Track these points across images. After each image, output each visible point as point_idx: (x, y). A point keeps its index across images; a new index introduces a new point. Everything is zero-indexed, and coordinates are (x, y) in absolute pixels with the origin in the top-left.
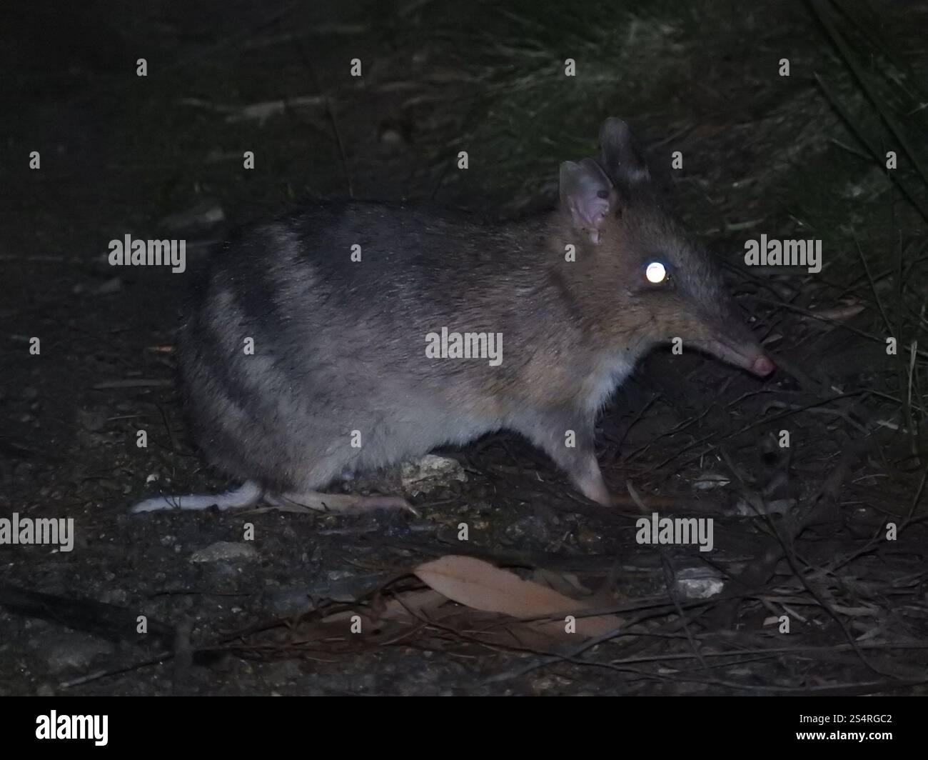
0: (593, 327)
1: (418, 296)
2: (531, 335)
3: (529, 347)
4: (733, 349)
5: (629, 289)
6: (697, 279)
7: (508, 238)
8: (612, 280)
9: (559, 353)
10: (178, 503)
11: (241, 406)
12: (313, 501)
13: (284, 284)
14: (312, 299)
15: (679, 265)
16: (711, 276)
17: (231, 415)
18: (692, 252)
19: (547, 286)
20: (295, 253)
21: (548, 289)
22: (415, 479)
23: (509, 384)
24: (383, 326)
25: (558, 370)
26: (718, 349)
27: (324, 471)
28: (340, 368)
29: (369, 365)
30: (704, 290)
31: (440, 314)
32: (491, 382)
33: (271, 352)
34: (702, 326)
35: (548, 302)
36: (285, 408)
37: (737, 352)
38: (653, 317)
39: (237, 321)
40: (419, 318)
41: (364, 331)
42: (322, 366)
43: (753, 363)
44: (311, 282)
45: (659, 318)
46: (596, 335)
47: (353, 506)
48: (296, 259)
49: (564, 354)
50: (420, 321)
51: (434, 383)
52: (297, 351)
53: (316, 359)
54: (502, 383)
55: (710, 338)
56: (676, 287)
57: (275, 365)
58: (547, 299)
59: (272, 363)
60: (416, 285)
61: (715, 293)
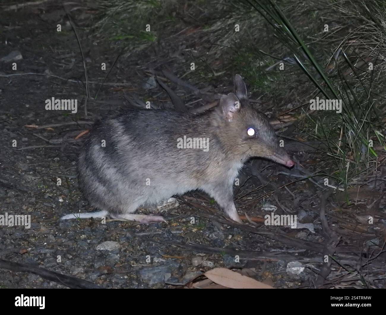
0: (229, 152)
1: (167, 145)
2: (208, 157)
3: (208, 162)
4: (279, 158)
5: (241, 138)
6: (265, 134)
7: (197, 123)
8: (235, 135)
9: (218, 163)
10: (79, 216)
11: (104, 186)
12: (129, 217)
13: (119, 142)
14: (129, 147)
15: (259, 128)
16: (270, 132)
17: (100, 189)
18: (263, 123)
19: (212, 140)
20: (122, 130)
21: (213, 140)
22: (162, 206)
23: (201, 175)
24: (155, 156)
25: (218, 169)
26: (274, 158)
27: (134, 207)
28: (140, 172)
29: (150, 170)
30: (268, 137)
31: (175, 151)
32: (194, 175)
33: (115, 167)
34: (268, 150)
35: (213, 145)
36: (120, 186)
37: (281, 159)
38: (250, 148)
39: (102, 155)
40: (168, 153)
41: (148, 158)
42: (133, 171)
43: (287, 162)
44: (128, 141)
45: (252, 148)
46: (230, 155)
47: (144, 219)
48: (123, 133)
49: (220, 163)
50: (168, 154)
51: (173, 175)
52: (125, 166)
53: (131, 169)
54: (198, 175)
55: (271, 154)
56: (258, 137)
57: (117, 171)
58: (213, 144)
59: (116, 170)
60: (166, 141)
61: (272, 139)
